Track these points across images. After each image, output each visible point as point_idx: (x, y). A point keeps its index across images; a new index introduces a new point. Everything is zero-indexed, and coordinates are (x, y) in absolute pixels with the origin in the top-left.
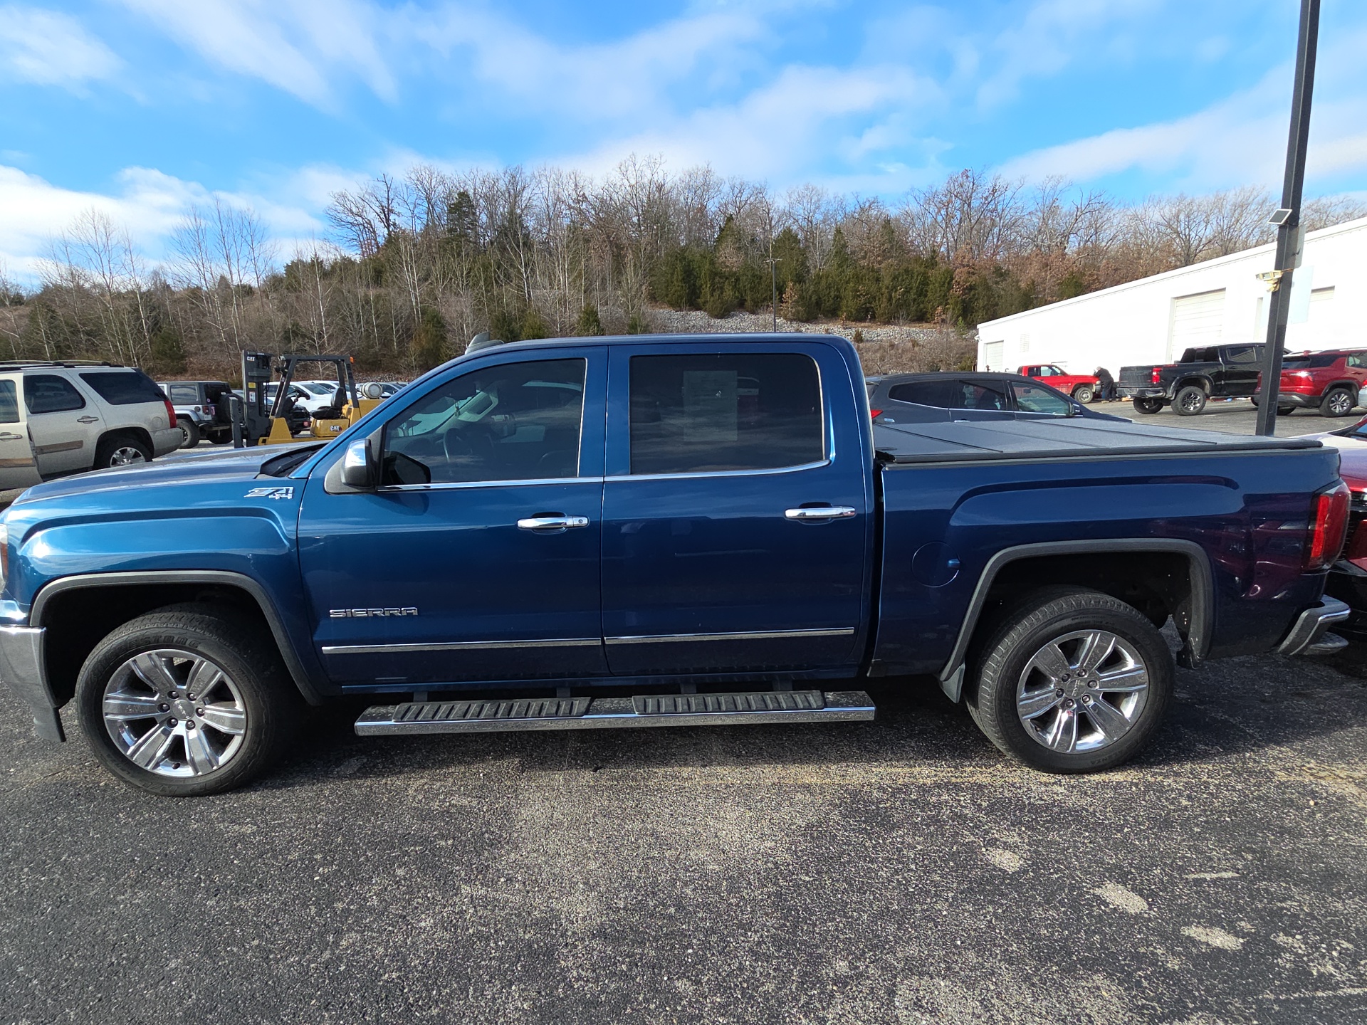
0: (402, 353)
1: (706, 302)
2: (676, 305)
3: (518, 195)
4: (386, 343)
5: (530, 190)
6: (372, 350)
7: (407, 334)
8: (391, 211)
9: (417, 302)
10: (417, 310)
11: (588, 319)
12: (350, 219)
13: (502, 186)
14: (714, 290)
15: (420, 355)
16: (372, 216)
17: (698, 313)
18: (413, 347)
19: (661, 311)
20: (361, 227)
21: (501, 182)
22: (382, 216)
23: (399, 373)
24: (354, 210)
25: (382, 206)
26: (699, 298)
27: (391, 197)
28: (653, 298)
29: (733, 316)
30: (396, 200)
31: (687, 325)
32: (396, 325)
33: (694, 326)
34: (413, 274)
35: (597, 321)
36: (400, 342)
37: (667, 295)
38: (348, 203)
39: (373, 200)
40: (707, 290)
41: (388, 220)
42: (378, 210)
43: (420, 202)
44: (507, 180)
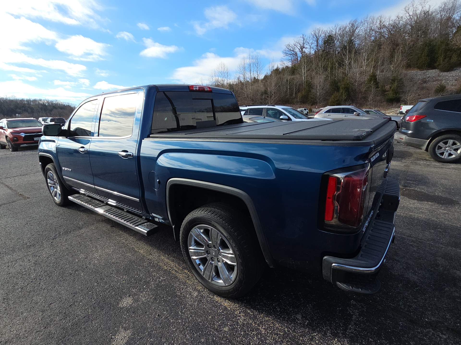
0: (296, 97)
1: (439, 65)
2: (421, 68)
3: (354, 31)
4: (291, 95)
5: (359, 29)
6: (287, 97)
7: (299, 90)
8: (303, 47)
9: (304, 79)
10: (304, 82)
11: (371, 79)
12: (290, 53)
13: (347, 29)
14: (445, 58)
15: (301, 98)
16: (297, 50)
17: (434, 70)
18: (299, 95)
19: (413, 71)
20: (293, 55)
21: (348, 28)
22: (301, 50)
23: (294, 104)
24: (292, 49)
25: (301, 46)
26: (436, 63)
27: (304, 42)
28: (409, 66)
29: (455, 70)
30: (306, 43)
31: (425, 77)
32: (295, 88)
33: (429, 77)
34: (305, 69)
35: (376, 79)
36: (296, 93)
37: (417, 64)
38: (290, 47)
39: (298, 45)
40: (441, 59)
41: (302, 51)
42: (299, 48)
43: (314, 42)
44: (350, 26)
